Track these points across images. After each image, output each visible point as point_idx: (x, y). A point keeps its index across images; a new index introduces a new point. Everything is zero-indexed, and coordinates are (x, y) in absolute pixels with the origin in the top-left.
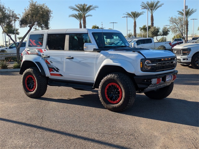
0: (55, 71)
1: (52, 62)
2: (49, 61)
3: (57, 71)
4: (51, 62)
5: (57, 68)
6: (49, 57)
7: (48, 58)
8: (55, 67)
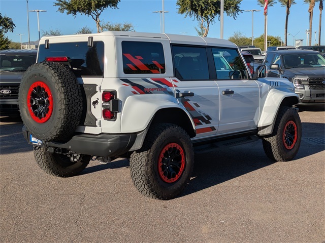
0: (204, 124)
1: (198, 106)
2: (191, 103)
3: (208, 122)
4: (196, 105)
5: (208, 117)
6: (192, 94)
7: (190, 98)
8: (204, 114)
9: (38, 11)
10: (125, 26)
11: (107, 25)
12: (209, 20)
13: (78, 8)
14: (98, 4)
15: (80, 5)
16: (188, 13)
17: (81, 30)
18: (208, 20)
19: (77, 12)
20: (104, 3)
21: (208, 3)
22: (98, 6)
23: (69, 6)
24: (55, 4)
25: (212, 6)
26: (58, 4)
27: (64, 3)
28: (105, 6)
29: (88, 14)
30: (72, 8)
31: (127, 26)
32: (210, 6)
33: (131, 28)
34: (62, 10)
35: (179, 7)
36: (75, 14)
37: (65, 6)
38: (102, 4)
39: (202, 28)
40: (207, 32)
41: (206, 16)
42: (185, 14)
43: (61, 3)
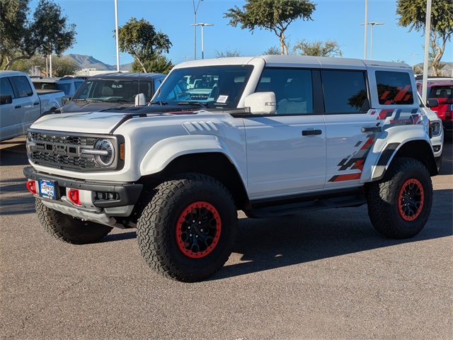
9: (203, 25)
10: (327, 45)
11: (302, 44)
12: (446, 35)
13: (256, 20)
14: (283, 13)
15: (259, 15)
16: (414, 25)
17: (267, 51)
18: (444, 35)
19: (255, 26)
20: (292, 12)
21: (444, 10)
22: (284, 17)
23: (243, 17)
24: (225, 15)
25: (450, 14)
26: (229, 16)
27: (238, 14)
28: (293, 16)
29: (271, 28)
30: (248, 20)
31: (329, 45)
32: (447, 15)
33: (336, 48)
34: (234, 23)
35: (399, 16)
36: (253, 29)
37: (239, 18)
38: (288, 13)
39: (434, 47)
40: (442, 53)
41: (440, 29)
42: (409, 27)
43: (233, 13)
